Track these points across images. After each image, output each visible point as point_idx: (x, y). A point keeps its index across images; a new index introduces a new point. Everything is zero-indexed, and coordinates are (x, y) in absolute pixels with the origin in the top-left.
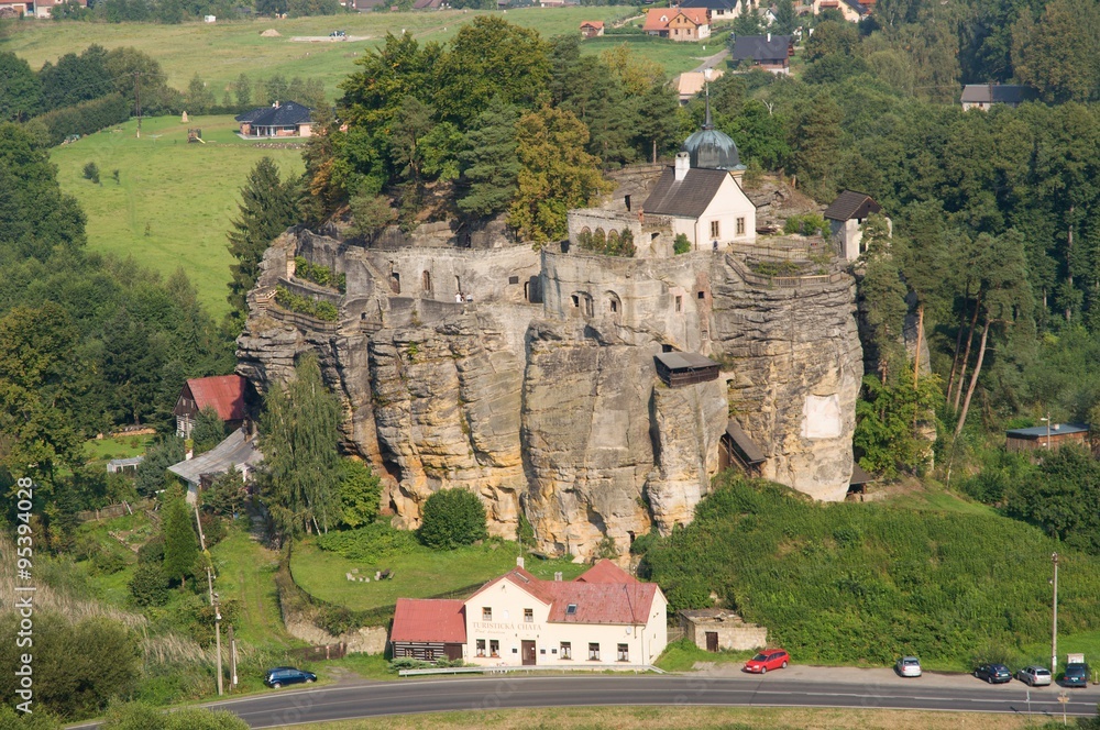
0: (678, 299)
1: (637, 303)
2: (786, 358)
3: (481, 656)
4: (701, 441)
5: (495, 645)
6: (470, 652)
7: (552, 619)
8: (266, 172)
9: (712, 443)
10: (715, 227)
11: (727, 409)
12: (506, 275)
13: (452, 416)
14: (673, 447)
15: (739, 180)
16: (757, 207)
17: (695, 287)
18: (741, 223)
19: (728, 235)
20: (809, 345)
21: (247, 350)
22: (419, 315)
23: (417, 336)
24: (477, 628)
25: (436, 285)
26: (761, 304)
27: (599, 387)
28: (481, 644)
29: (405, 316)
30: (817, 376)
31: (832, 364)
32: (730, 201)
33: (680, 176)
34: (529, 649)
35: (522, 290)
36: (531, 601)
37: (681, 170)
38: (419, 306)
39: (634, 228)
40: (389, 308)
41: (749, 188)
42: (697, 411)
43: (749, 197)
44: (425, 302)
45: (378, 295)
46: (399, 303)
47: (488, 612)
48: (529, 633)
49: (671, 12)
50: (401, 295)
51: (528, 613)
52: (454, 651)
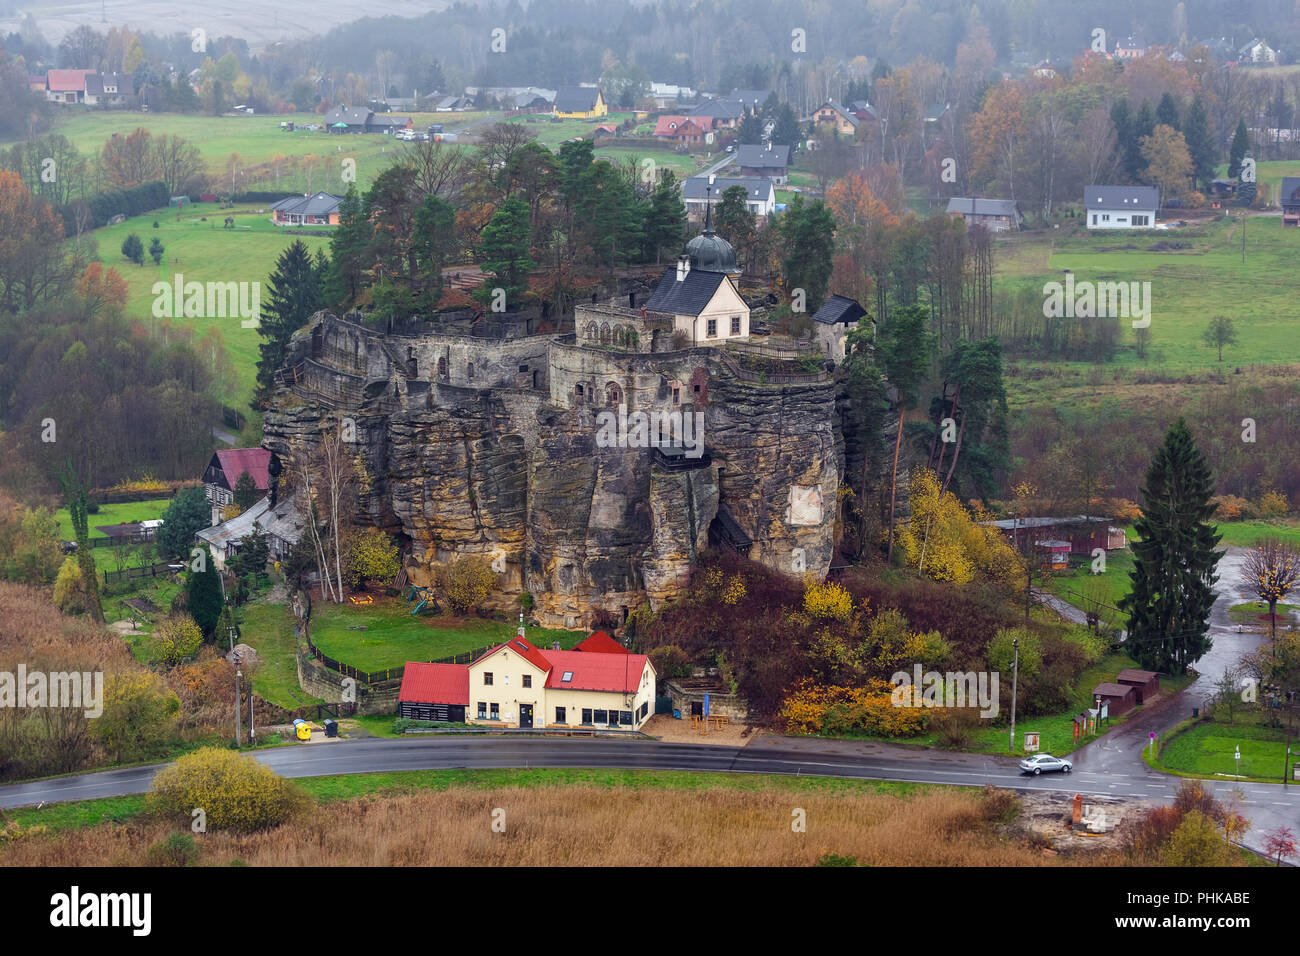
0: (677, 391)
1: (637, 394)
2: (774, 449)
3: (484, 718)
4: (693, 525)
5: (495, 707)
6: (472, 713)
7: (548, 686)
8: (295, 258)
9: (703, 527)
10: (712, 327)
11: (717, 496)
12: (517, 363)
13: (463, 494)
14: (666, 529)
15: (736, 283)
16: (751, 307)
17: (691, 380)
18: (736, 324)
19: (724, 332)
20: (795, 438)
21: (273, 425)
22: (435, 399)
23: (432, 418)
24: (478, 692)
25: (453, 371)
26: (753, 398)
27: (600, 471)
28: (482, 707)
29: (422, 399)
30: (801, 468)
31: (816, 456)
32: (726, 302)
33: (680, 277)
34: (526, 712)
35: (531, 378)
36: (528, 668)
37: (682, 272)
38: (435, 391)
39: (638, 325)
40: (406, 390)
41: (745, 288)
42: (690, 497)
43: (744, 299)
44: (441, 387)
45: (397, 378)
46: (416, 387)
47: (489, 679)
48: (527, 696)
49: (680, 120)
50: (418, 379)
51: (527, 681)
52: (456, 713)
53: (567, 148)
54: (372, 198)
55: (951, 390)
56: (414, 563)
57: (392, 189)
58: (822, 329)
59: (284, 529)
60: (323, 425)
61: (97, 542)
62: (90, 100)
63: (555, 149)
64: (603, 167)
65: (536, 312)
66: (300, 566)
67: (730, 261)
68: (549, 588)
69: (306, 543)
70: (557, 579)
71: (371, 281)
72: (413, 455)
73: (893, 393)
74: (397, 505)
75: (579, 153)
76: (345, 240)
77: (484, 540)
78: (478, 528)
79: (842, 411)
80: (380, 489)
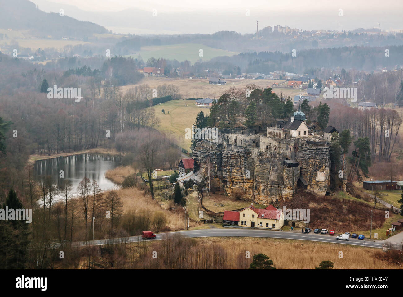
0: (290, 148)
1: (281, 149)
2: (314, 163)
3: (243, 224)
4: (294, 180)
5: (246, 222)
6: (240, 223)
7: (258, 217)
8: (201, 114)
9: (296, 181)
10: (299, 133)
11: (300, 173)
12: (253, 140)
13: (239, 171)
14: (287, 181)
15: (305, 123)
16: (309, 129)
17: (294, 146)
18: (305, 133)
19: (302, 134)
20: (319, 160)
21: (195, 154)
22: (233, 148)
23: (232, 153)
24: (242, 218)
25: (237, 142)
26: (309, 150)
27: (272, 167)
28: (242, 222)
29: (230, 148)
30: (320, 167)
31: (324, 165)
32: (303, 127)
33: (292, 121)
34: (253, 223)
35: (256, 144)
36: (254, 213)
37: (293, 119)
38: (233, 146)
39: (282, 132)
40: (226, 146)
41: (308, 124)
42: (293, 173)
43: (307, 126)
44: (235, 146)
45: (224, 143)
46: (229, 145)
47: (244, 215)
48: (253, 220)
49: (294, 82)
50: (229, 144)
51: (253, 216)
52: (236, 223)
53: (266, 90)
54: (219, 101)
55: (357, 149)
56: (227, 187)
57: (224, 98)
58: (325, 134)
59: (198, 178)
60: (207, 154)
61: (154, 180)
62: (153, 75)
63: (263, 90)
64: (274, 94)
65: (257, 129)
66: (201, 187)
67: (305, 118)
68: (259, 194)
69: (203, 182)
70: (261, 192)
71: (218, 120)
72: (228, 162)
73: (343, 150)
74: (224, 173)
75: (268, 90)
76: (213, 111)
77: (244, 182)
78: (242, 179)
79: (330, 154)
80: (220, 169)
